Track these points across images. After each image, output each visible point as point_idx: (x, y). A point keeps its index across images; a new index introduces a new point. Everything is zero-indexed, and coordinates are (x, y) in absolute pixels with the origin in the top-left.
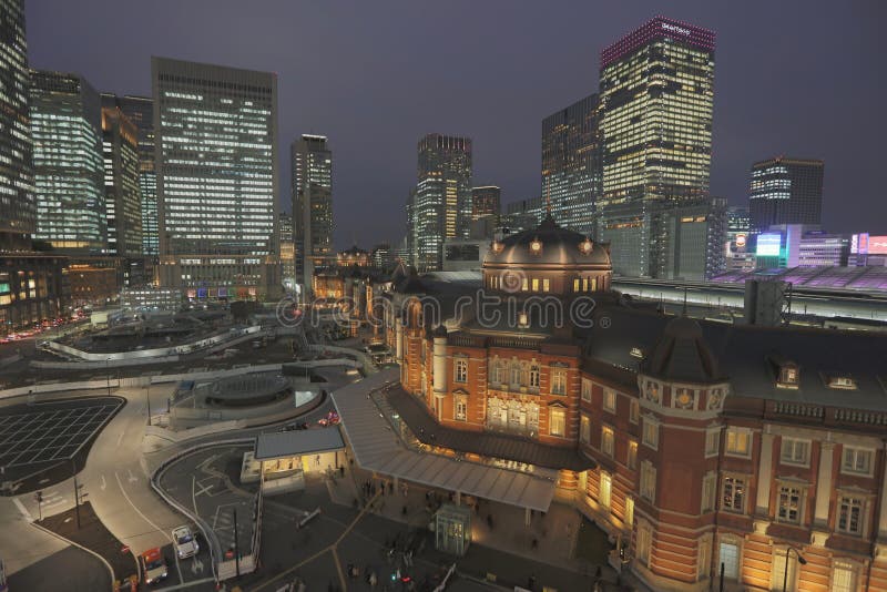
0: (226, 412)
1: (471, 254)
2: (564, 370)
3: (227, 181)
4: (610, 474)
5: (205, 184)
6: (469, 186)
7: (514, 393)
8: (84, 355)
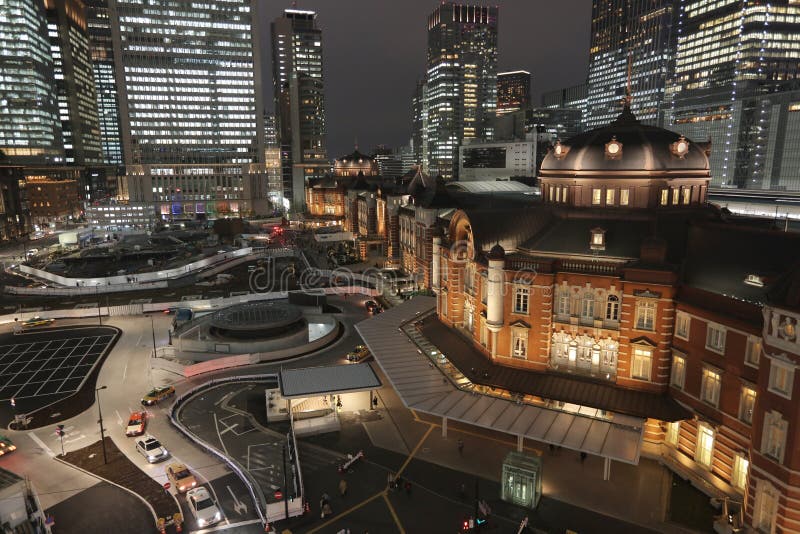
0: (235, 345)
1: (496, 159)
2: (654, 302)
3: (200, 73)
4: (713, 426)
5: (174, 76)
6: (493, 72)
7: (586, 328)
8: (61, 280)
